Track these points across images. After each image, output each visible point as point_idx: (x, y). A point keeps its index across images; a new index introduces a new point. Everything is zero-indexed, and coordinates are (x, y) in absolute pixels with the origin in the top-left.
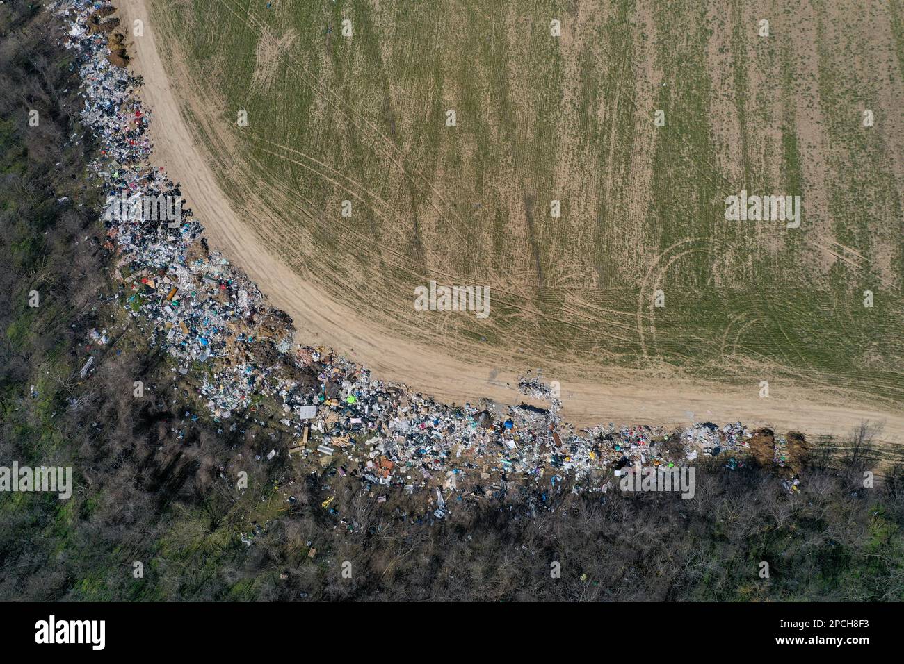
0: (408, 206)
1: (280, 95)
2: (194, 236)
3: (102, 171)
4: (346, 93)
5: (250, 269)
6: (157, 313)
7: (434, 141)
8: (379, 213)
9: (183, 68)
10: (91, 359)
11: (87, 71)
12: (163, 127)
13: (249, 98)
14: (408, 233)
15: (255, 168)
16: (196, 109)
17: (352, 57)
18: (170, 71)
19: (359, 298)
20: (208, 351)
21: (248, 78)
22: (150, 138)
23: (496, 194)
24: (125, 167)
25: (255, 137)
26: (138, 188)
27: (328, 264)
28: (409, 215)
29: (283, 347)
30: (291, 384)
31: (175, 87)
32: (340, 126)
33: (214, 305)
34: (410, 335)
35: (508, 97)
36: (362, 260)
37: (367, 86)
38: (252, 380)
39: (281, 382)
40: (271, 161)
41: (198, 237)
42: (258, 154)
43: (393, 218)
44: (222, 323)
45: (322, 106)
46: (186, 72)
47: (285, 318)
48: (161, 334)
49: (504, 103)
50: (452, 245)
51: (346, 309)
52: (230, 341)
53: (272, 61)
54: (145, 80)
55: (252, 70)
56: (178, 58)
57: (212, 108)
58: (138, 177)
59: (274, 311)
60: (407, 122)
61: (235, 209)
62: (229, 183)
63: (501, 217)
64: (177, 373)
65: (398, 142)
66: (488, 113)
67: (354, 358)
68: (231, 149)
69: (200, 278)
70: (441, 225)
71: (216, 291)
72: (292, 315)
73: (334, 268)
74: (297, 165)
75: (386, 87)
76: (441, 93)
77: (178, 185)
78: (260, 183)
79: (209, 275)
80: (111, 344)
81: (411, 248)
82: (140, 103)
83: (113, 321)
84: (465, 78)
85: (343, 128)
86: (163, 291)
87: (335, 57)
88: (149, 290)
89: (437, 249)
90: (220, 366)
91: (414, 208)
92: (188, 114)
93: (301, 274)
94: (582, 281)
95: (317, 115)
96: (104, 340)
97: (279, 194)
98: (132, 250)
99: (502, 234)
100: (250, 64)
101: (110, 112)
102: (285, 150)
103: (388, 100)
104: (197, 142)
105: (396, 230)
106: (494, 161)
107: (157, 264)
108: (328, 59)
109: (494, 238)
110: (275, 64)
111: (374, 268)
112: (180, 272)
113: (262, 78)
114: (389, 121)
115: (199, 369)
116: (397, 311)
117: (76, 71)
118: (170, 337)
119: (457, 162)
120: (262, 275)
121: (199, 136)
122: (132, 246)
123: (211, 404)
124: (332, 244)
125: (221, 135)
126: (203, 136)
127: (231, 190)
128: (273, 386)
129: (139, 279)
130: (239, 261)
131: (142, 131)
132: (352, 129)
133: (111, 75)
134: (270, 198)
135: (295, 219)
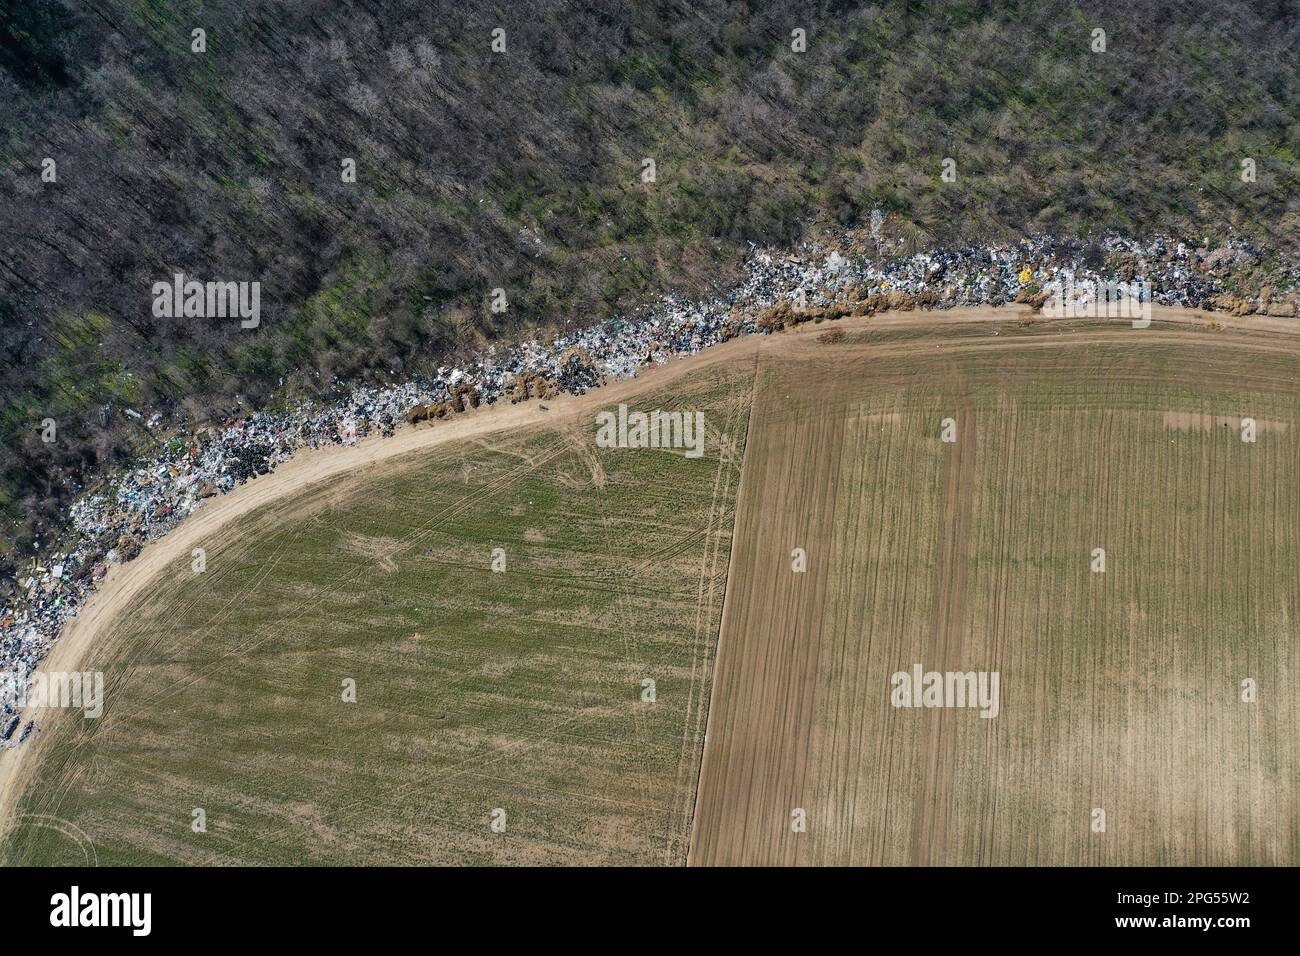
0: (193, 657)
1: (333, 557)
2: (220, 487)
3: (302, 410)
4: (316, 614)
5: (181, 531)
6: (161, 461)
7: (242, 684)
8: (195, 633)
9: (392, 472)
10: (139, 415)
11: (411, 388)
12: (334, 456)
13: (338, 530)
14: (170, 655)
15: (268, 535)
16: (343, 484)
17: (349, 622)
18: (390, 461)
19: (131, 613)
20: (123, 500)
21: (360, 530)
22: (326, 447)
23: (178, 727)
24: (300, 429)
25: (297, 535)
26: (278, 440)
27: (165, 591)
28: (185, 658)
29: (111, 554)
30: (81, 560)
31: (373, 466)
32: (284, 607)
33: (157, 503)
34: (92, 648)
35: (262, 751)
36: (161, 618)
37: (314, 632)
38: (92, 531)
39: (85, 552)
40: (270, 548)
41: (218, 490)
42: (280, 538)
43: (184, 644)
44: (141, 509)
45: (308, 593)
46: (385, 475)
47: (132, 556)
48: (144, 466)
49: (258, 746)
50: (152, 688)
51: (125, 602)
52: (125, 515)
53: (371, 550)
54: (388, 439)
55: (367, 534)
56: (402, 467)
57: (339, 498)
58: (289, 440)
59: (140, 548)
60: (267, 663)
61: (235, 519)
62: (262, 513)
63: (159, 728)
64: (111, 478)
65: (252, 655)
66: (252, 731)
67: (87, 606)
68: (292, 516)
69: (182, 492)
70: (170, 681)
71: (169, 505)
72: (134, 562)
73: (160, 595)
74: (258, 570)
75: (308, 648)
76: (285, 694)
77: (271, 472)
78: (252, 539)
79: (182, 500)
80: (146, 429)
81: (157, 655)
82: (366, 436)
83: (164, 429)
84: (292, 717)
85: (280, 610)
86: (178, 464)
87: (355, 606)
88: (183, 453)
89: (151, 676)
90: (108, 508)
91: (189, 661)
92: (338, 478)
93: (163, 570)
94: (90, 780)
95: (299, 589)
96: (150, 424)
97: (238, 555)
98: (221, 439)
99: (147, 727)
100: (374, 531)
101: (361, 411)
102: (276, 561)
103: (294, 650)
104: (308, 487)
105: (175, 646)
106: (208, 730)
107: (205, 459)
108: (355, 601)
109: (144, 720)
110: (366, 554)
111: (151, 626)
112: (193, 477)
113: (355, 542)
114: (274, 648)
115: (110, 493)
116: (113, 640)
117: (411, 379)
118: (141, 472)
119: (218, 700)
120: (171, 540)
121: (315, 488)
122: (224, 439)
123: (82, 503)
124: (181, 595)
125: (310, 507)
126: (313, 491)
127: (255, 515)
128: (86, 547)
129: (195, 446)
130: (189, 522)
131: (334, 440)
132: (277, 617)
133: (401, 407)
134: (235, 547)
135: (212, 566)
